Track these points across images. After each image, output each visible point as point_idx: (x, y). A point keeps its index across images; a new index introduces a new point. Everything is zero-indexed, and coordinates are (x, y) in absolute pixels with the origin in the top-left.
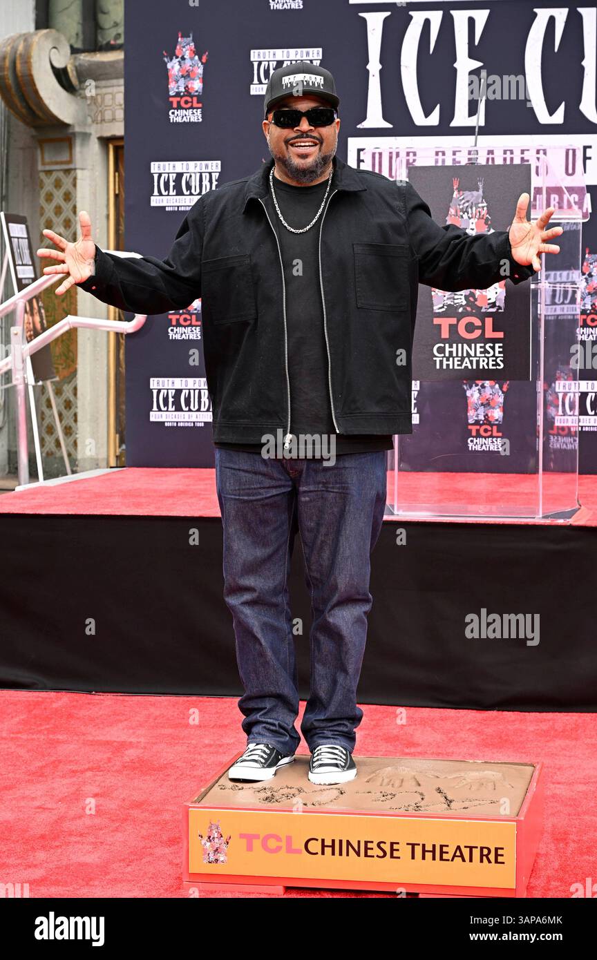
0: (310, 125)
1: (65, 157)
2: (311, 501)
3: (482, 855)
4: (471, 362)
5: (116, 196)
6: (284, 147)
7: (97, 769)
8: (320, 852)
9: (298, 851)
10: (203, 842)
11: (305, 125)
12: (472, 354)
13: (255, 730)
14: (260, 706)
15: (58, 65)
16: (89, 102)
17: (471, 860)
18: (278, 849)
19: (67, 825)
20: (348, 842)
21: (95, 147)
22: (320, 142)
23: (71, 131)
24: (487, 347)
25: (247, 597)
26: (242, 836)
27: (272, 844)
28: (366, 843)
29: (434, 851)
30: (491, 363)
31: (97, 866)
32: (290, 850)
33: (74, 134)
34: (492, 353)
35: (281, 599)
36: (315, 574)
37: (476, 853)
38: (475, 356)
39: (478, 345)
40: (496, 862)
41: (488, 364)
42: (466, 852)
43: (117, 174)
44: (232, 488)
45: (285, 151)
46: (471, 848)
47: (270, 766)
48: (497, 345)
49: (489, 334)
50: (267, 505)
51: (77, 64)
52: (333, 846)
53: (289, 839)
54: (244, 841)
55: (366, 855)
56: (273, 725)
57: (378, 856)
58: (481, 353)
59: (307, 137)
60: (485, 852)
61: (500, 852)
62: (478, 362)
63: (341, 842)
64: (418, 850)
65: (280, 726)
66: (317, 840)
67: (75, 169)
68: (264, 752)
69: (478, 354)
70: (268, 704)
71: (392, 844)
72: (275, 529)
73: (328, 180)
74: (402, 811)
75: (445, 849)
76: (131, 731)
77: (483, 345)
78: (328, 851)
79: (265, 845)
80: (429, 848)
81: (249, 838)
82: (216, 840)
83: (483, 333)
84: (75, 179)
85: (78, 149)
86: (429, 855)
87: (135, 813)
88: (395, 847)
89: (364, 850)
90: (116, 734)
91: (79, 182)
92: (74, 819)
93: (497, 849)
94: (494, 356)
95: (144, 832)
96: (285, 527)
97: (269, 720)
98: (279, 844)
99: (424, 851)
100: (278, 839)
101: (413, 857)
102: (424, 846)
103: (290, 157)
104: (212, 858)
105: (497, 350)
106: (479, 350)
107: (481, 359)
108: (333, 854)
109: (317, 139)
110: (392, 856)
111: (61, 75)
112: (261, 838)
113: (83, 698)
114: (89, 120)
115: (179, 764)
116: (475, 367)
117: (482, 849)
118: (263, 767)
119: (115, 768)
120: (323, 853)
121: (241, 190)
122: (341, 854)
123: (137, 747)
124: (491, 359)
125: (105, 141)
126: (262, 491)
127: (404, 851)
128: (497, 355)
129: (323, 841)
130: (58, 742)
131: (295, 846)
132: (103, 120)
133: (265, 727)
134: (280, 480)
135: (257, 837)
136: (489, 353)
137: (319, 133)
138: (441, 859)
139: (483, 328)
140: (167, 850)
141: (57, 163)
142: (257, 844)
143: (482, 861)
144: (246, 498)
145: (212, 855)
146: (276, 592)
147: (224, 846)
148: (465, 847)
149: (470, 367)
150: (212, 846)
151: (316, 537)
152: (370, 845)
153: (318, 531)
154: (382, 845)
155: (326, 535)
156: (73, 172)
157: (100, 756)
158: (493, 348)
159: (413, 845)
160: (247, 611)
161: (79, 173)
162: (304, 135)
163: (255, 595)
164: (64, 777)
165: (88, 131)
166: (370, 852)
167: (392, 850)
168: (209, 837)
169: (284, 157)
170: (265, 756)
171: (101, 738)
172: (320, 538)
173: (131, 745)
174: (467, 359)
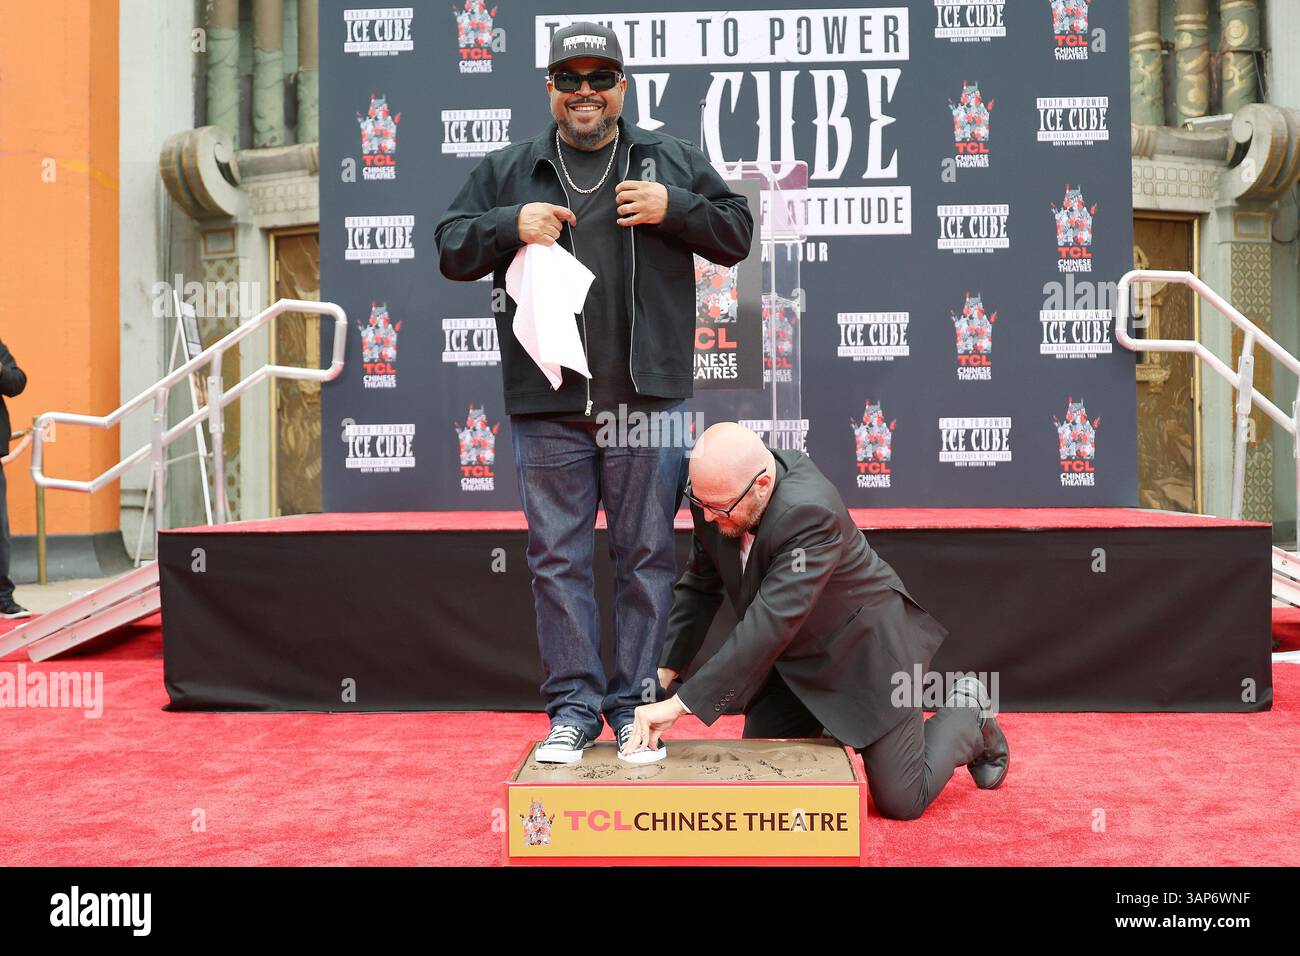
0: (591, 88)
1: (227, 246)
2: (616, 466)
3: (823, 822)
4: (706, 372)
5: (277, 283)
6: (565, 110)
7: (359, 775)
8: (651, 828)
9: (628, 828)
10: (524, 822)
11: (586, 90)
12: (706, 363)
13: (562, 711)
14: (567, 688)
15: (222, 160)
16: (250, 195)
17: (812, 829)
18: (607, 826)
19: (353, 824)
20: (681, 815)
21: (256, 237)
22: (604, 104)
23: (233, 221)
24: (721, 356)
25: (560, 569)
26: (567, 814)
27: (599, 821)
28: (700, 815)
29: (772, 821)
30: (725, 372)
31: (402, 858)
32: (619, 827)
33: (237, 224)
34: (726, 363)
35: (589, 572)
36: (619, 543)
37: (818, 820)
38: (710, 366)
39: (712, 355)
40: (839, 829)
41: (722, 374)
42: (806, 820)
43: (278, 262)
44: (536, 456)
45: (566, 114)
46: (812, 816)
47: (579, 748)
48: (730, 355)
49: (723, 344)
50: (573, 470)
51: (239, 160)
52: (665, 821)
53: (618, 815)
54: (569, 820)
55: (701, 829)
56: (582, 706)
57: (713, 829)
58: (715, 363)
59: (588, 101)
60: (827, 818)
61: (842, 818)
62: (712, 372)
63: (673, 815)
64: (756, 820)
65: (590, 709)
66: (648, 814)
67: (238, 258)
68: (573, 733)
69: (712, 364)
70: (575, 685)
71: (728, 815)
72: (584, 497)
73: (614, 141)
74: (735, 780)
75: (784, 818)
76: (383, 743)
77: (716, 355)
78: (660, 825)
79: (592, 824)
80: (767, 817)
81: (575, 816)
82: (539, 820)
83: (717, 343)
84: (238, 267)
85: (240, 238)
86: (767, 825)
87: (420, 811)
88: (732, 818)
89: (697, 822)
90: (368, 745)
91: (241, 270)
92: (358, 817)
93: (839, 815)
94: (727, 366)
95: (436, 827)
96: (592, 495)
97: (578, 702)
98: (607, 820)
99: (762, 821)
100: (606, 815)
101: (751, 829)
102: (762, 815)
103: (571, 121)
104: (535, 838)
105: (731, 359)
106: (713, 360)
107: (715, 369)
108: (665, 828)
109: (600, 102)
110: (728, 828)
111: (224, 169)
112: (588, 815)
113: (322, 718)
114: (251, 212)
115: (445, 768)
116: (709, 377)
117: (823, 815)
118: (574, 749)
119: (380, 774)
120: (654, 829)
121: (527, 151)
122: (673, 829)
123: (395, 756)
124: (725, 369)
125: (267, 232)
126: (567, 456)
127: (741, 822)
128: (731, 364)
129: (654, 814)
130: (310, 754)
131: (624, 823)
132: (264, 212)
133: (573, 709)
134: (585, 444)
135: (583, 814)
136: (722, 363)
137: (602, 97)
138: (781, 829)
139: (716, 338)
140: (469, 842)
141: (219, 252)
142: (583, 821)
143: (823, 829)
144: (551, 465)
145: (534, 836)
146: (586, 563)
147: (547, 826)
148: (807, 814)
149: (704, 377)
150: (535, 827)
151: (621, 504)
152: (704, 818)
153: (623, 499)
154: (717, 817)
155: (630, 502)
156: (235, 261)
157: (361, 764)
158: (727, 358)
159: (751, 815)
160: (559, 583)
161: (242, 263)
162: (585, 99)
163: (567, 567)
164: (330, 782)
165: (249, 221)
166: (704, 825)
167: (728, 821)
168: (531, 817)
169: (565, 119)
170: (575, 738)
171: (358, 749)
172: (626, 505)
173: (387, 754)
174: (701, 369)
